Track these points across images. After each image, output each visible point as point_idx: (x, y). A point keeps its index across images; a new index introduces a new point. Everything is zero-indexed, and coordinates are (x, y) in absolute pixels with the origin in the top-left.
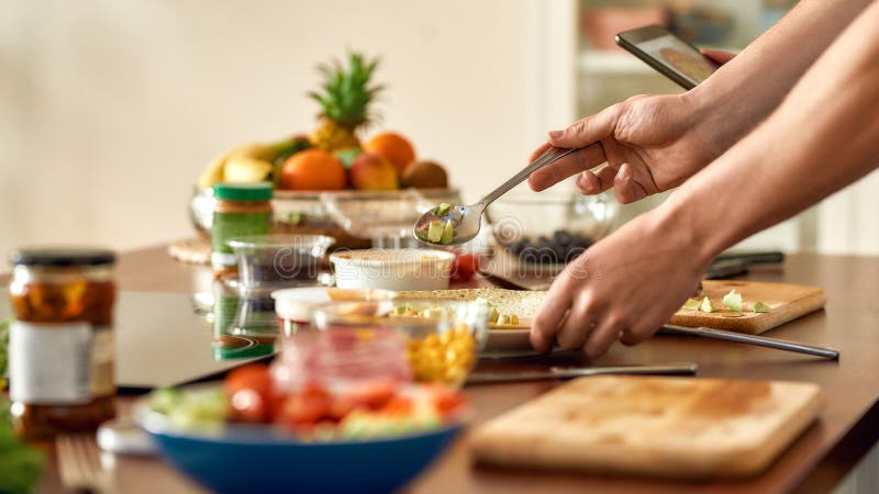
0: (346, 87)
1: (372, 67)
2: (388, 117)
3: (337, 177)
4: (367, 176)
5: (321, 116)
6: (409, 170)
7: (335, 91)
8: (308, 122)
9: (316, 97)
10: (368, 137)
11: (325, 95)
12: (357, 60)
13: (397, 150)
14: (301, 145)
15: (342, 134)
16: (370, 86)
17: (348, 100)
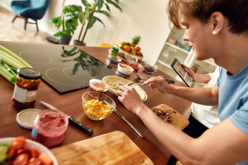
0: (136, 39)
1: (141, 38)
2: (140, 45)
3: (129, 50)
4: (133, 52)
5: (133, 41)
6: (138, 53)
7: (135, 39)
8: (131, 41)
9: (133, 39)
10: (137, 46)
11: (134, 39)
12: (139, 37)
13: (139, 49)
14: (128, 44)
15: (134, 44)
16: (139, 40)
17: (136, 41)
